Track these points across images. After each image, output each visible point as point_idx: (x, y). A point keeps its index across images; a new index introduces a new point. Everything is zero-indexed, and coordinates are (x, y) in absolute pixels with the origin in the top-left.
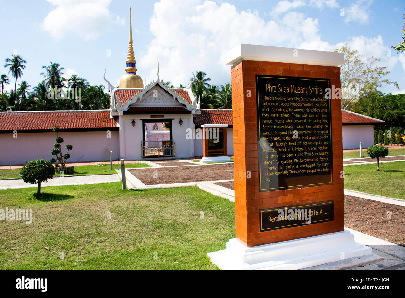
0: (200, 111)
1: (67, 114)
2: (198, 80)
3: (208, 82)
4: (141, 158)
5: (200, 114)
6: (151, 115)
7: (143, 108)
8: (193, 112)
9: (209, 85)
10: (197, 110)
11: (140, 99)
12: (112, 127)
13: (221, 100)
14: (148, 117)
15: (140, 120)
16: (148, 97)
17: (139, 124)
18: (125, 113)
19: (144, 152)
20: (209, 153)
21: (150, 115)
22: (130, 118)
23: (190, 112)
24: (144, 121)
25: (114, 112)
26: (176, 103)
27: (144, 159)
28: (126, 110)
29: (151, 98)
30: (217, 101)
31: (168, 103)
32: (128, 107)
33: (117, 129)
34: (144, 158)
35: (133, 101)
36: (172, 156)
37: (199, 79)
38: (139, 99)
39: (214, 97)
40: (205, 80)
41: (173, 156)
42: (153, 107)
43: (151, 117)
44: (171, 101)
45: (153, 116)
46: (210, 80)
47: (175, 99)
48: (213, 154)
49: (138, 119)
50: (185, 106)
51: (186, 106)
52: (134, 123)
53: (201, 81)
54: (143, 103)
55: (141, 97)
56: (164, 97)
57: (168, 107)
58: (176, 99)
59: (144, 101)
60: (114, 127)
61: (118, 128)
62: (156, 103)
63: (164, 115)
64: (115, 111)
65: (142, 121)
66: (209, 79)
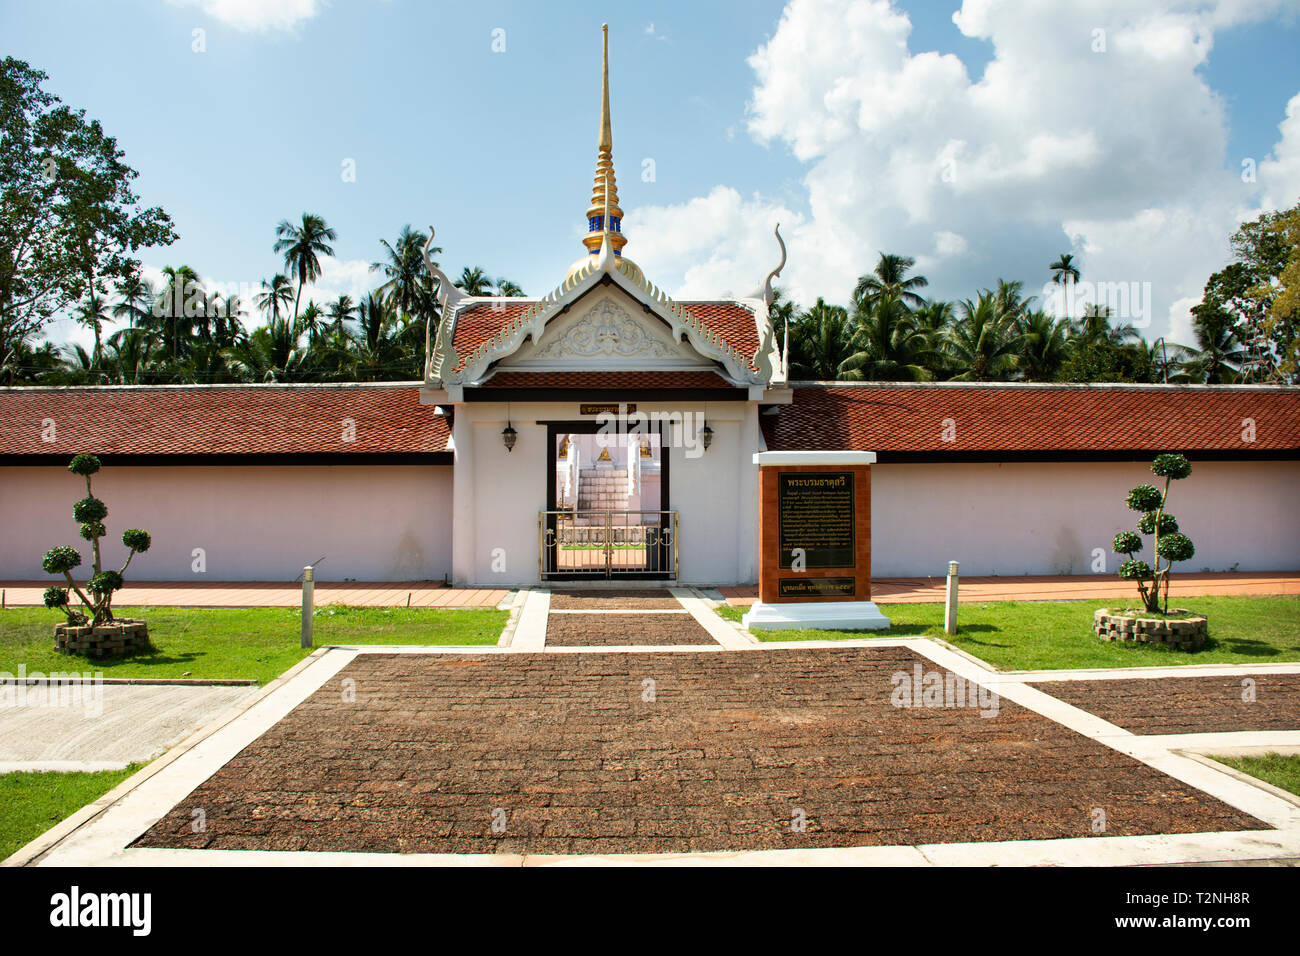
0: (791, 391)
1: (281, 397)
2: (882, 282)
3: (916, 290)
4: (536, 580)
5: (788, 400)
6: (582, 406)
7: (548, 373)
8: (756, 395)
9: (918, 300)
10: (778, 386)
11: (535, 339)
12: (426, 450)
13: (959, 350)
14: (570, 412)
15: (539, 423)
16: (570, 329)
17: (534, 439)
18: (471, 395)
19: (552, 555)
20: (784, 583)
21: (577, 405)
22: (493, 416)
23: (741, 395)
24: (555, 428)
25: (431, 389)
26: (685, 354)
27: (549, 583)
28: (476, 384)
29: (584, 336)
30: (944, 354)
31: (653, 356)
32: (485, 368)
33: (446, 459)
34: (551, 578)
35: (504, 347)
36: (666, 577)
37: (886, 281)
38: (529, 338)
39: (936, 342)
40: (908, 283)
41: (671, 576)
42: (589, 373)
43: (582, 413)
44: (665, 347)
45: (589, 409)
46: (926, 283)
47: (678, 339)
48: (801, 587)
49: (530, 418)
50: (721, 366)
51: (726, 366)
52: (510, 433)
53: (895, 286)
54: (549, 356)
55: (538, 330)
56: (638, 331)
57: (651, 373)
58: (685, 337)
59: (556, 348)
60: (436, 449)
61: (450, 455)
62: (602, 357)
63: (635, 406)
64: (436, 386)
65: (545, 427)
66: (920, 281)
